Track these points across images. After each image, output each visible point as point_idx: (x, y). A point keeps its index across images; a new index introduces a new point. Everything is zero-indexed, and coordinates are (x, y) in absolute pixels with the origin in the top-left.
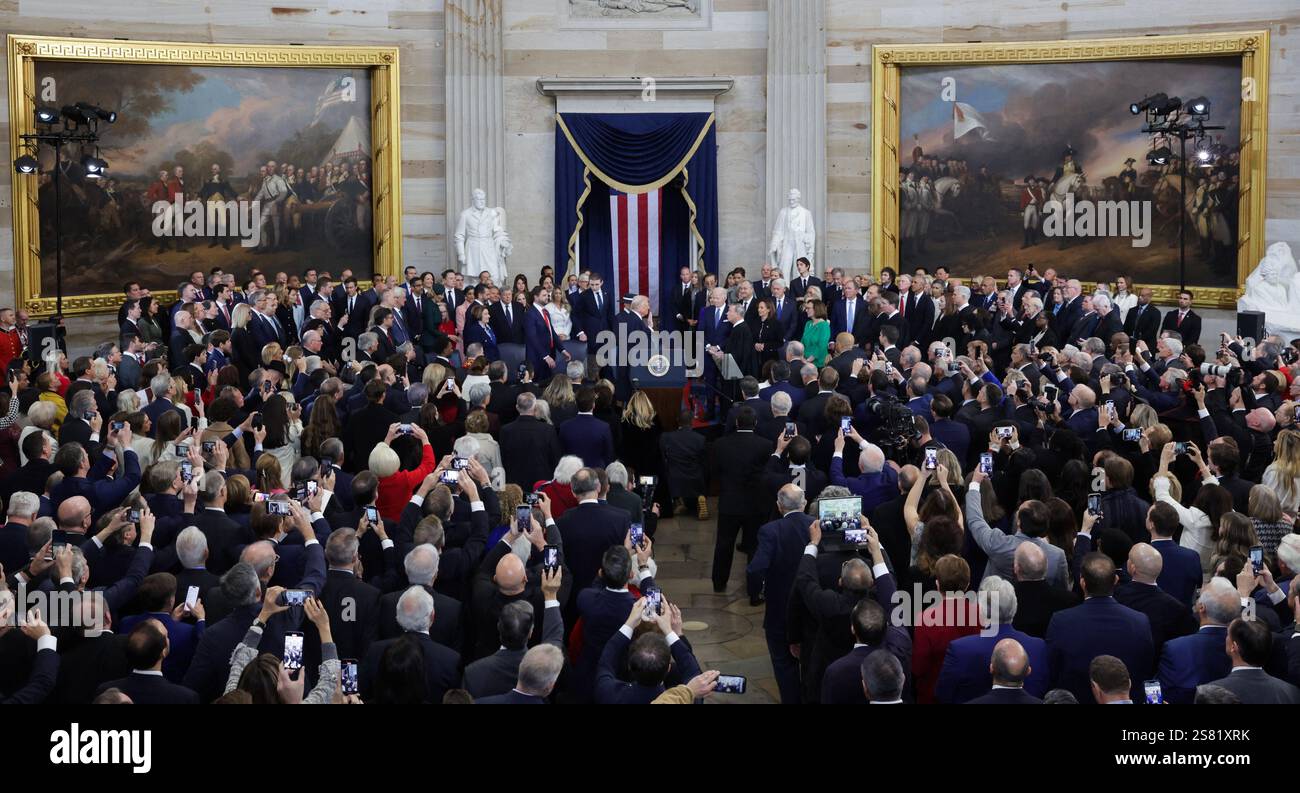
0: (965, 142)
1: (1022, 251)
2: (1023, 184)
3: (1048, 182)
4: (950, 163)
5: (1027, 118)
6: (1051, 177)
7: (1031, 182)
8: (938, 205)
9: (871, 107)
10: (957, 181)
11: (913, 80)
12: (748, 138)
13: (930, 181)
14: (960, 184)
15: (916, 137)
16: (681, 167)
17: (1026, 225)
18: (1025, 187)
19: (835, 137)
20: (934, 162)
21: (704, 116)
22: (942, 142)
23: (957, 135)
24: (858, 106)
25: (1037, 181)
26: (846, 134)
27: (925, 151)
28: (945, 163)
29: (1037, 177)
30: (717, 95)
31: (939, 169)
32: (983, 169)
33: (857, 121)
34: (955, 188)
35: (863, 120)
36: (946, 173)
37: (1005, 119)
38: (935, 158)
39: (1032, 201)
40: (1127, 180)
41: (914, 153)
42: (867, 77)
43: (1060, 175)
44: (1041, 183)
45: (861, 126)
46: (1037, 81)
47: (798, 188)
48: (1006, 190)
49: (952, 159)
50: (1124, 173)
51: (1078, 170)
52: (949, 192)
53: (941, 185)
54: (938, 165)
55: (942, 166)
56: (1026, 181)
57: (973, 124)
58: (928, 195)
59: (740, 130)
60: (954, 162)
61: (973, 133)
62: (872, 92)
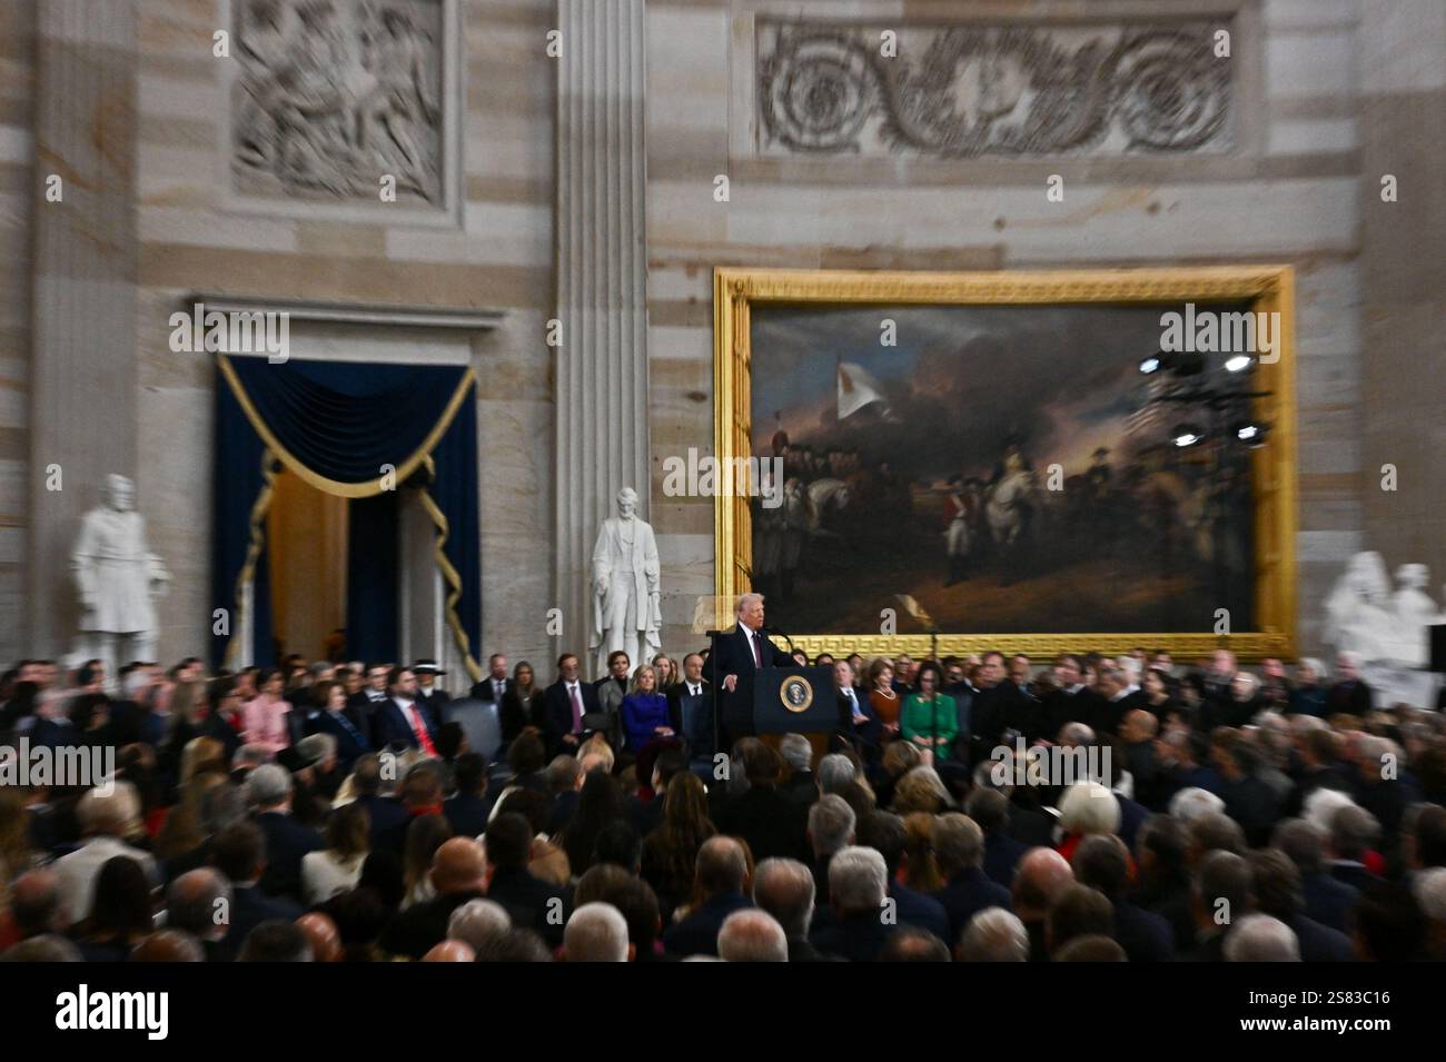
0: (855, 424)
1: (945, 591)
2: (947, 488)
3: (982, 484)
4: (831, 456)
5: (950, 387)
6: (987, 477)
7: (958, 484)
8: (814, 523)
9: (713, 366)
10: (842, 484)
11: (771, 328)
12: (523, 411)
13: (801, 485)
14: (849, 489)
15: (777, 416)
16: (423, 456)
17: (952, 549)
18: (947, 493)
19: (658, 413)
20: (807, 456)
21: (456, 373)
22: (818, 423)
23: (844, 414)
24: (691, 367)
25: (968, 482)
26: (676, 408)
27: (791, 437)
28: (825, 455)
29: (967, 476)
30: (475, 336)
31: (814, 466)
32: (885, 466)
33: (691, 388)
34: (842, 495)
35: (702, 386)
36: (826, 473)
37: (917, 390)
38: (808, 448)
39: (961, 513)
40: (1098, 480)
41: (775, 441)
42: (705, 318)
43: (1000, 474)
44: (972, 486)
45: (697, 397)
46: (966, 333)
47: (634, 487)
48: (920, 497)
49: (836, 450)
50: (1094, 471)
51: (1026, 466)
52: (829, 503)
53: (817, 491)
54: (812, 459)
55: (820, 462)
56: (951, 482)
57: (867, 396)
58: (797, 506)
59: (508, 397)
60: (839, 455)
61: (868, 409)
62: (715, 341)
